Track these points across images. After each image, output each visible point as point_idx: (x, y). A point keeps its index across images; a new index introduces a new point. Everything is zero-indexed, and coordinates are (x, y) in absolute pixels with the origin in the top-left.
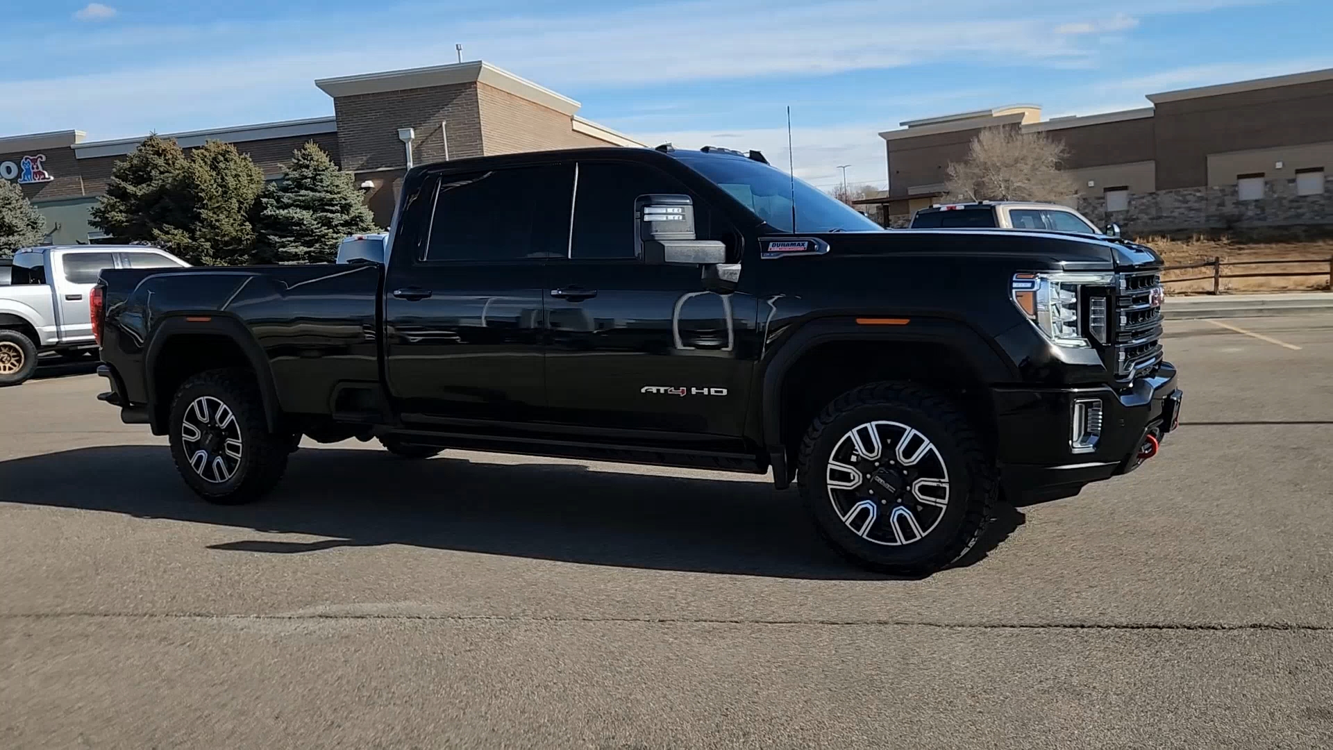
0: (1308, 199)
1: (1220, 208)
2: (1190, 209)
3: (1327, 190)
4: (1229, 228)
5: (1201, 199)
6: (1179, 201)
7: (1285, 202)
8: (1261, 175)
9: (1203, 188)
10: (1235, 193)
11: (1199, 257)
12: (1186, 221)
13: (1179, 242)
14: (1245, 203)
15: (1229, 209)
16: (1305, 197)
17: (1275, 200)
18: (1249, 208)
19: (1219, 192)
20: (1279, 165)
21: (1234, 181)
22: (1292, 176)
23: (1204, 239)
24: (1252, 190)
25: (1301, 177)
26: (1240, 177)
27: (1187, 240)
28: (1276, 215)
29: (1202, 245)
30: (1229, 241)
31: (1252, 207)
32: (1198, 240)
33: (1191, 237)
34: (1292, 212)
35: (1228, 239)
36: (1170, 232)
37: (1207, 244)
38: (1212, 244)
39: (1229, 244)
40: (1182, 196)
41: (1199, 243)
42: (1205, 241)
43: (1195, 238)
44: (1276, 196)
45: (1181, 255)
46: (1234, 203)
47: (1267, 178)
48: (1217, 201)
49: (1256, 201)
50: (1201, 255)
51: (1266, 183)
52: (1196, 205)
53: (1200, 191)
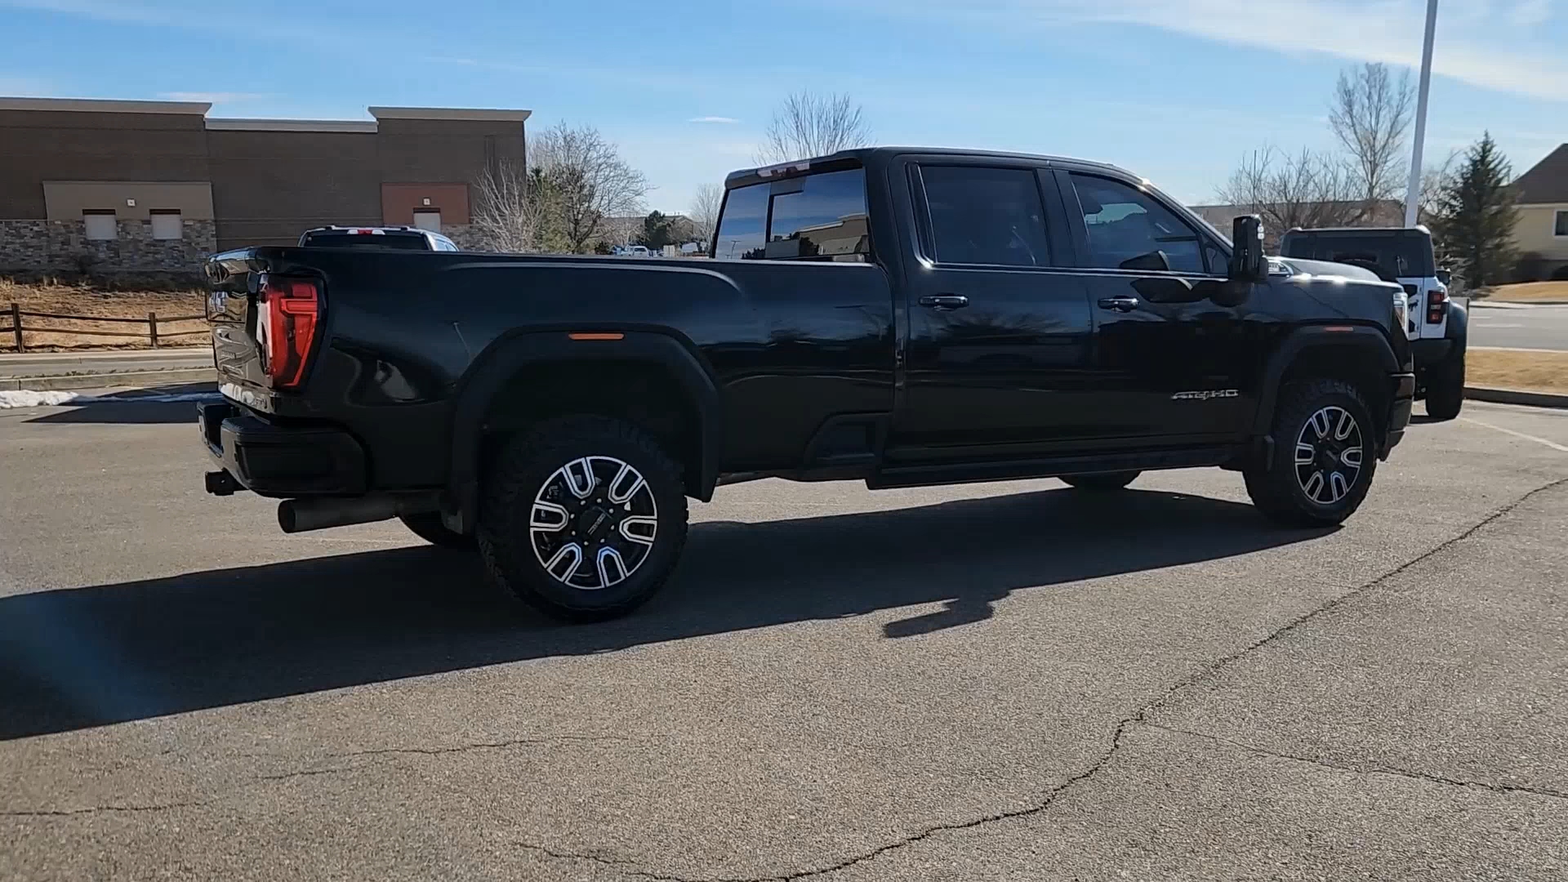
0: (166, 243)
1: (65, 247)
2: (26, 246)
3: (185, 236)
4: (83, 272)
5: (39, 234)
6: (12, 235)
7: (142, 246)
8: (112, 212)
9: (41, 222)
10: (82, 230)
11: (60, 305)
12: (23, 260)
13: (27, 286)
14: (95, 244)
15: (76, 247)
16: (164, 241)
17: (130, 242)
18: (101, 249)
19: (62, 228)
20: (131, 203)
21: (80, 216)
22: (146, 216)
23: (58, 283)
24: (101, 229)
25: (156, 218)
26: (86, 212)
27: (37, 282)
28: (131, 259)
29: (57, 290)
30: (90, 287)
31: (103, 248)
32: (51, 284)
33: (41, 281)
34: (150, 258)
35: (87, 285)
36: (12, 272)
37: (63, 290)
38: (70, 290)
39: (91, 290)
40: (15, 229)
41: (52, 288)
42: (59, 286)
43: (46, 282)
44: (130, 237)
45: (35, 301)
46: (81, 243)
47: (119, 216)
48: (60, 239)
49: (108, 241)
50: (62, 303)
51: (118, 222)
52: (35, 242)
53: (38, 225)
